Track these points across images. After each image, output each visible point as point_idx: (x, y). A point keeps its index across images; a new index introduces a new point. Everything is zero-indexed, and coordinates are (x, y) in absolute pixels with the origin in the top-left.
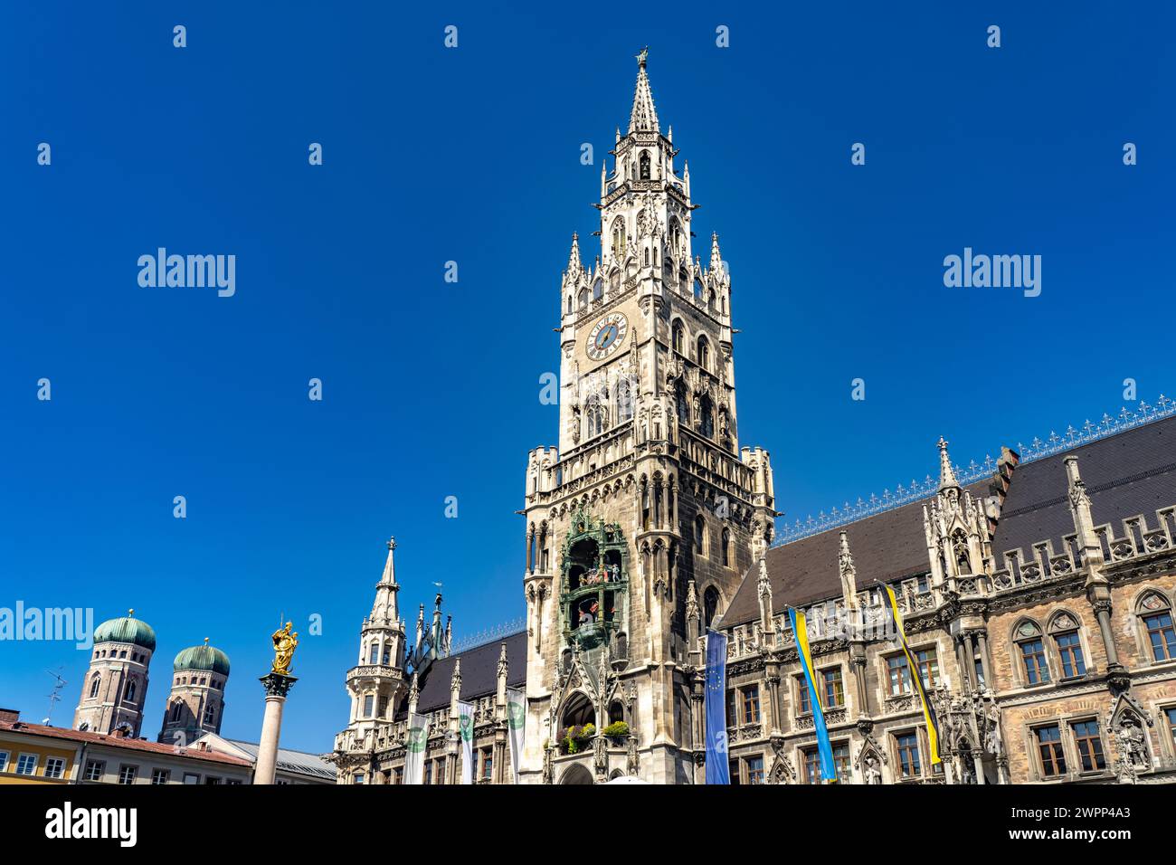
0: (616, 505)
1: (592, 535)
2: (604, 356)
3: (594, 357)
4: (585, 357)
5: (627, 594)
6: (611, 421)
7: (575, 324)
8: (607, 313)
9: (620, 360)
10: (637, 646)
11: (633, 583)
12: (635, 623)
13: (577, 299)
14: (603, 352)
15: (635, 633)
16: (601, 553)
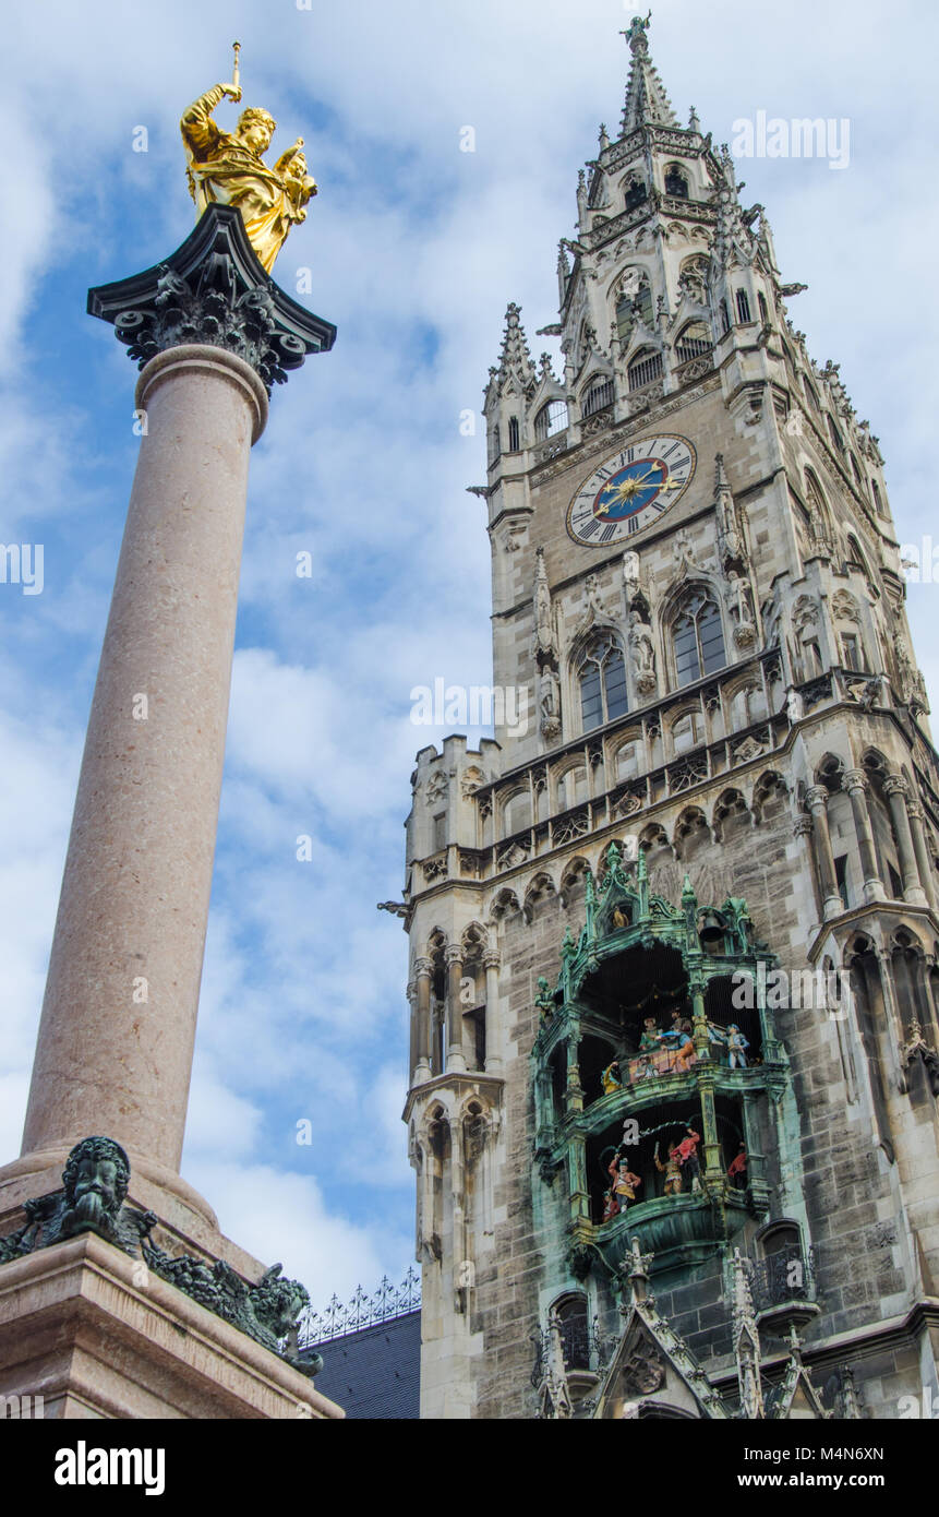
0: (720, 863)
1: (664, 931)
2: (625, 533)
3: (593, 539)
4: (567, 544)
5: (790, 1104)
6: (661, 677)
7: (530, 473)
8: (627, 442)
9: (679, 536)
10: (847, 1258)
11: (807, 1072)
12: (831, 1189)
13: (531, 426)
14: (623, 525)
15: (833, 1218)
16: (694, 981)
